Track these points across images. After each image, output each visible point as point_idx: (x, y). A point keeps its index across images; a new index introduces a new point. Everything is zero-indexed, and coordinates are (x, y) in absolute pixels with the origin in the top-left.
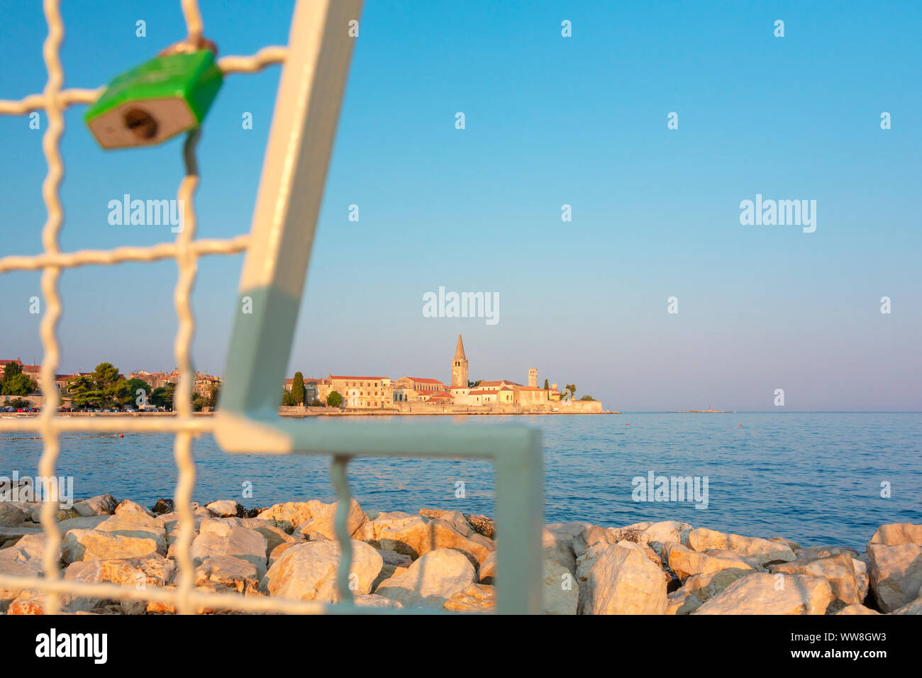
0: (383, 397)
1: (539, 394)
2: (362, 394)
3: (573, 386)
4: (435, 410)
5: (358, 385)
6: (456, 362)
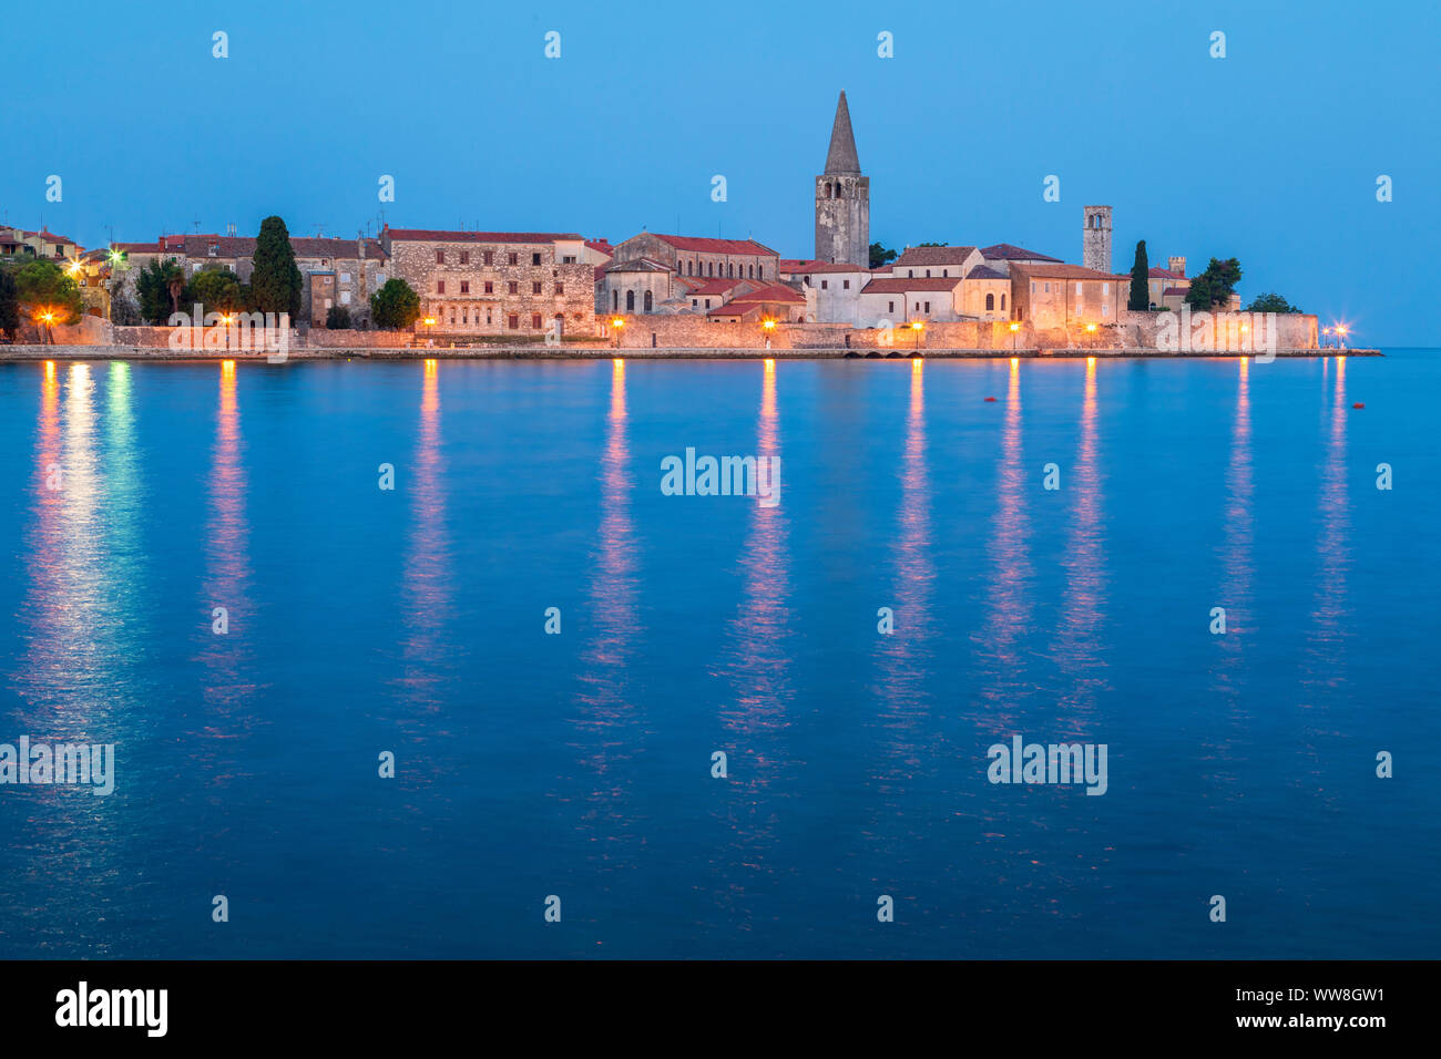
0: (558, 298)
1: (1099, 288)
2: (489, 288)
3: (1233, 263)
4: (737, 342)
5: (476, 259)
6: (829, 185)
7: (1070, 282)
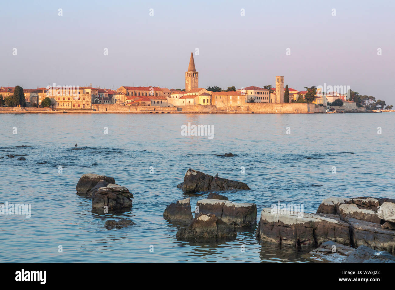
2: (69, 99)
6: (188, 74)
7: (228, 96)
